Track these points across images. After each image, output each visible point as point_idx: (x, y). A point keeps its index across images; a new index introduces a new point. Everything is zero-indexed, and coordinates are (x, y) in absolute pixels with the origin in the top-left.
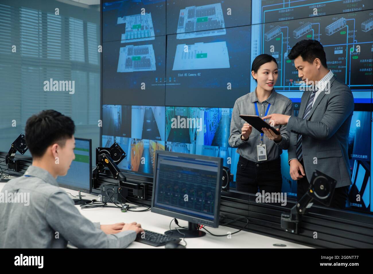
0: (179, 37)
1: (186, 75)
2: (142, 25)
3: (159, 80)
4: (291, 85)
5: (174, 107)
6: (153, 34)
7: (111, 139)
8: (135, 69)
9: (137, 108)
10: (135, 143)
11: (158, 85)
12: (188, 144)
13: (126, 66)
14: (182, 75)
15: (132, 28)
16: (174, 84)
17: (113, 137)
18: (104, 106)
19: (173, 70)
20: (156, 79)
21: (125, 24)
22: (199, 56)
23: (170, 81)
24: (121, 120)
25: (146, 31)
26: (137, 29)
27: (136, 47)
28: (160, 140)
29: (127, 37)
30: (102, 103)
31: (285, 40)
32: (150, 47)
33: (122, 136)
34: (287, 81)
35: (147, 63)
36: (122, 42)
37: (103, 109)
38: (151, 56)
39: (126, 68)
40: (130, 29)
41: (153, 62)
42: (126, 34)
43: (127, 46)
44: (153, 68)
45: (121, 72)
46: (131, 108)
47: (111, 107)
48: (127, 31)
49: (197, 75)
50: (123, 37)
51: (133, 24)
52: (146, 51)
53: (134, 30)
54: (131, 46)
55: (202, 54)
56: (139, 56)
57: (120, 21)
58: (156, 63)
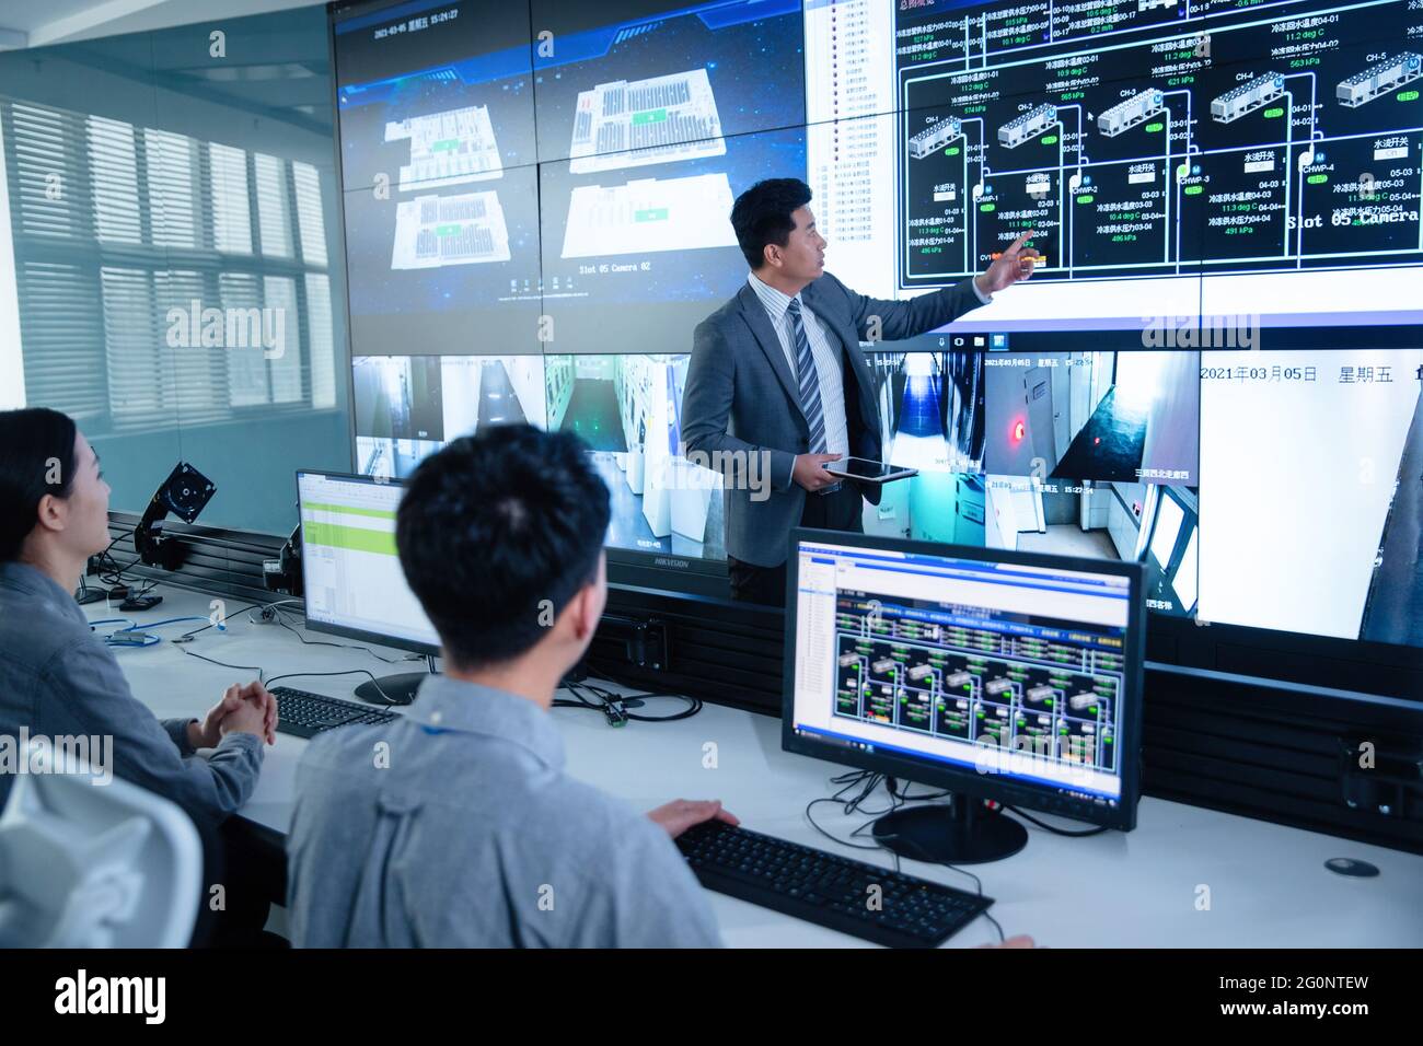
1: (603, 268)
2: (461, 140)
3: (520, 286)
5: (570, 357)
6: (495, 163)
7: (381, 446)
8: (446, 259)
9: (459, 363)
11: (520, 298)
12: (619, 455)
13: (418, 252)
14: (592, 270)
15: (432, 150)
16: (570, 295)
17: (388, 441)
18: (357, 361)
19: (564, 256)
20: (513, 283)
21: (407, 142)
22: (641, 216)
23: (556, 287)
24: (410, 396)
25: (476, 157)
26: (445, 153)
27: (446, 200)
29: (417, 173)
30: (351, 353)
32: (490, 198)
33: (415, 437)
35: (484, 240)
36: (404, 188)
37: (355, 369)
38: (494, 221)
39: (418, 257)
40: (424, 153)
41: (501, 238)
42: (412, 167)
43: (416, 199)
44: (502, 254)
45: (405, 267)
46: (440, 364)
47: (378, 363)
48: (416, 159)
49: (639, 267)
50: (406, 174)
51: (433, 138)
52: (479, 210)
53: (437, 154)
54: (430, 198)
55: (651, 211)
56: (455, 223)
57: (394, 131)
58: (510, 242)
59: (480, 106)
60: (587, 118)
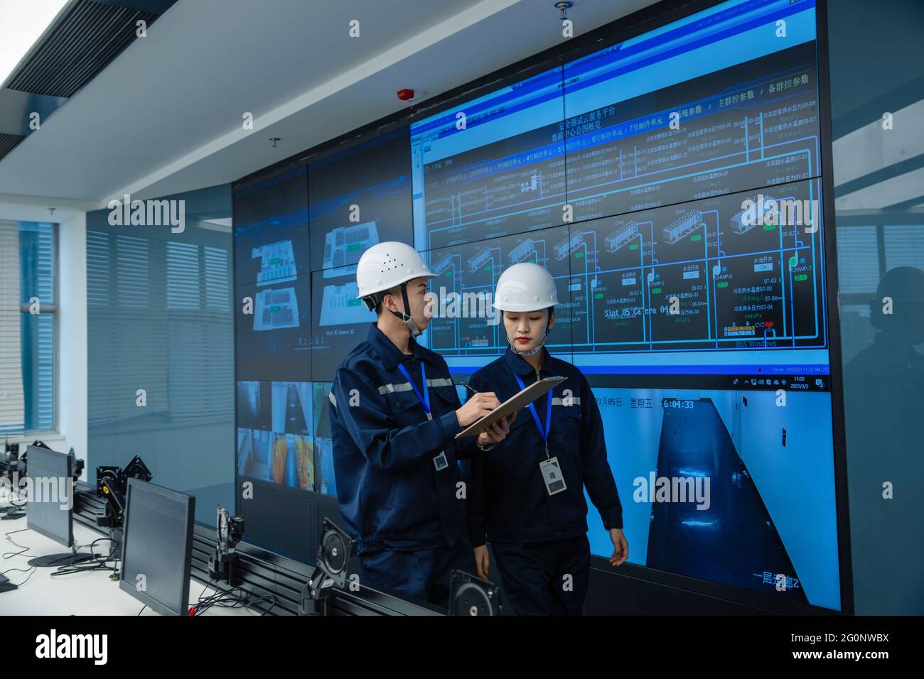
0: (328, 274)
1: (336, 332)
2: (281, 258)
3: (303, 341)
4: (468, 346)
5: (322, 383)
6: (294, 272)
7: (248, 433)
8: (275, 325)
9: (279, 386)
10: (276, 439)
11: (303, 349)
13: (263, 321)
14: (331, 333)
15: (269, 264)
16: (323, 347)
17: (250, 430)
18: (240, 384)
19: (320, 325)
20: (300, 340)
21: (260, 258)
22: (351, 302)
23: (317, 343)
24: (259, 405)
25: (287, 268)
26: (275, 266)
27: (275, 291)
28: (307, 435)
29: (264, 278)
30: (236, 380)
31: (457, 276)
32: (292, 290)
33: (261, 429)
34: (463, 339)
35: (287, 315)
36: (259, 285)
37: (238, 388)
38: (293, 304)
39: (264, 324)
40: (266, 265)
41: (296, 314)
42: (262, 273)
43: (264, 291)
44: (296, 323)
45: (258, 330)
46: (271, 386)
47: (247, 385)
48: (264, 269)
49: (349, 331)
50: (260, 277)
51: (270, 257)
52: (286, 298)
53: (272, 266)
54: (269, 291)
56: (278, 305)
57: (256, 253)
58: (299, 316)
59: (289, 240)
60: (330, 247)
